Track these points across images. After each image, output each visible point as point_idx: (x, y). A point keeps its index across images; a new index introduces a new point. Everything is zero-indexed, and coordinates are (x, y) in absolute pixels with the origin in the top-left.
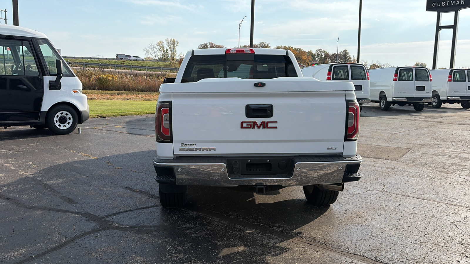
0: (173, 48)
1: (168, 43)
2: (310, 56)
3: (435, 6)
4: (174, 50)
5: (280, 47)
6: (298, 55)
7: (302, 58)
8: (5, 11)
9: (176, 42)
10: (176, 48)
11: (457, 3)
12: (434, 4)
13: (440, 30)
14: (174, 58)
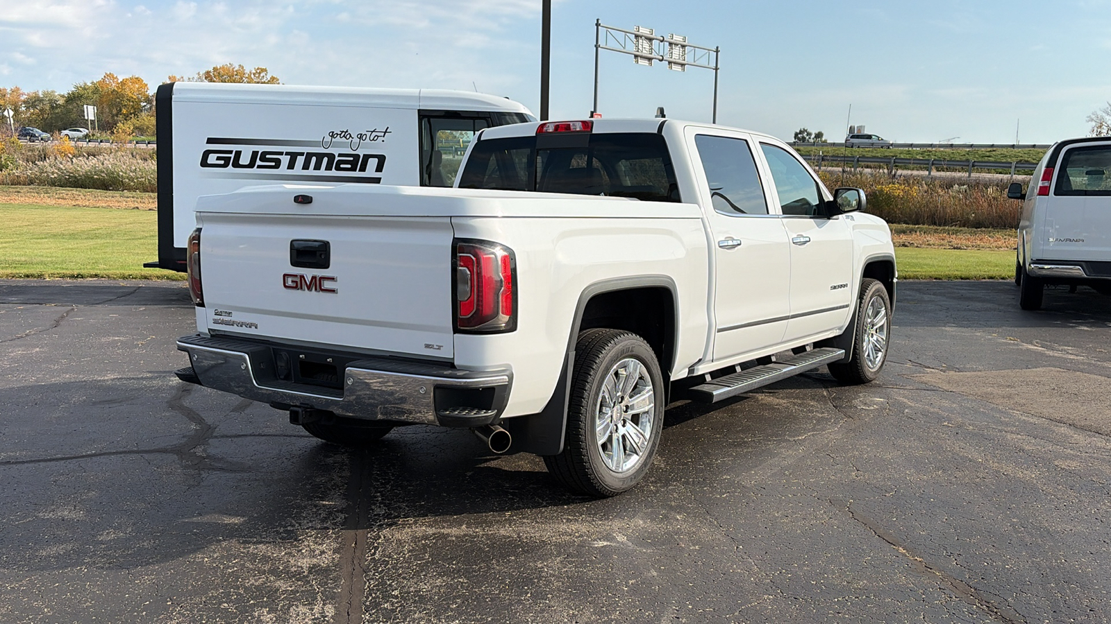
8: (717, 51)
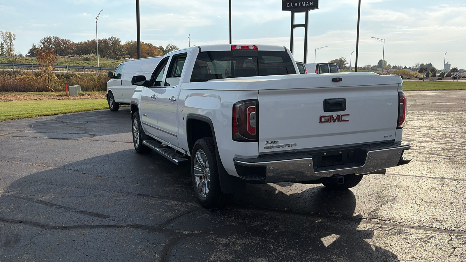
0: (9, 42)
1: (3, 36)
2: (161, 51)
3: (289, 6)
4: (10, 44)
5: (131, 41)
6: (150, 50)
7: (154, 54)
9: (12, 35)
10: (14, 42)
11: (307, 4)
12: (288, 4)
13: (294, 28)
14: (12, 52)
